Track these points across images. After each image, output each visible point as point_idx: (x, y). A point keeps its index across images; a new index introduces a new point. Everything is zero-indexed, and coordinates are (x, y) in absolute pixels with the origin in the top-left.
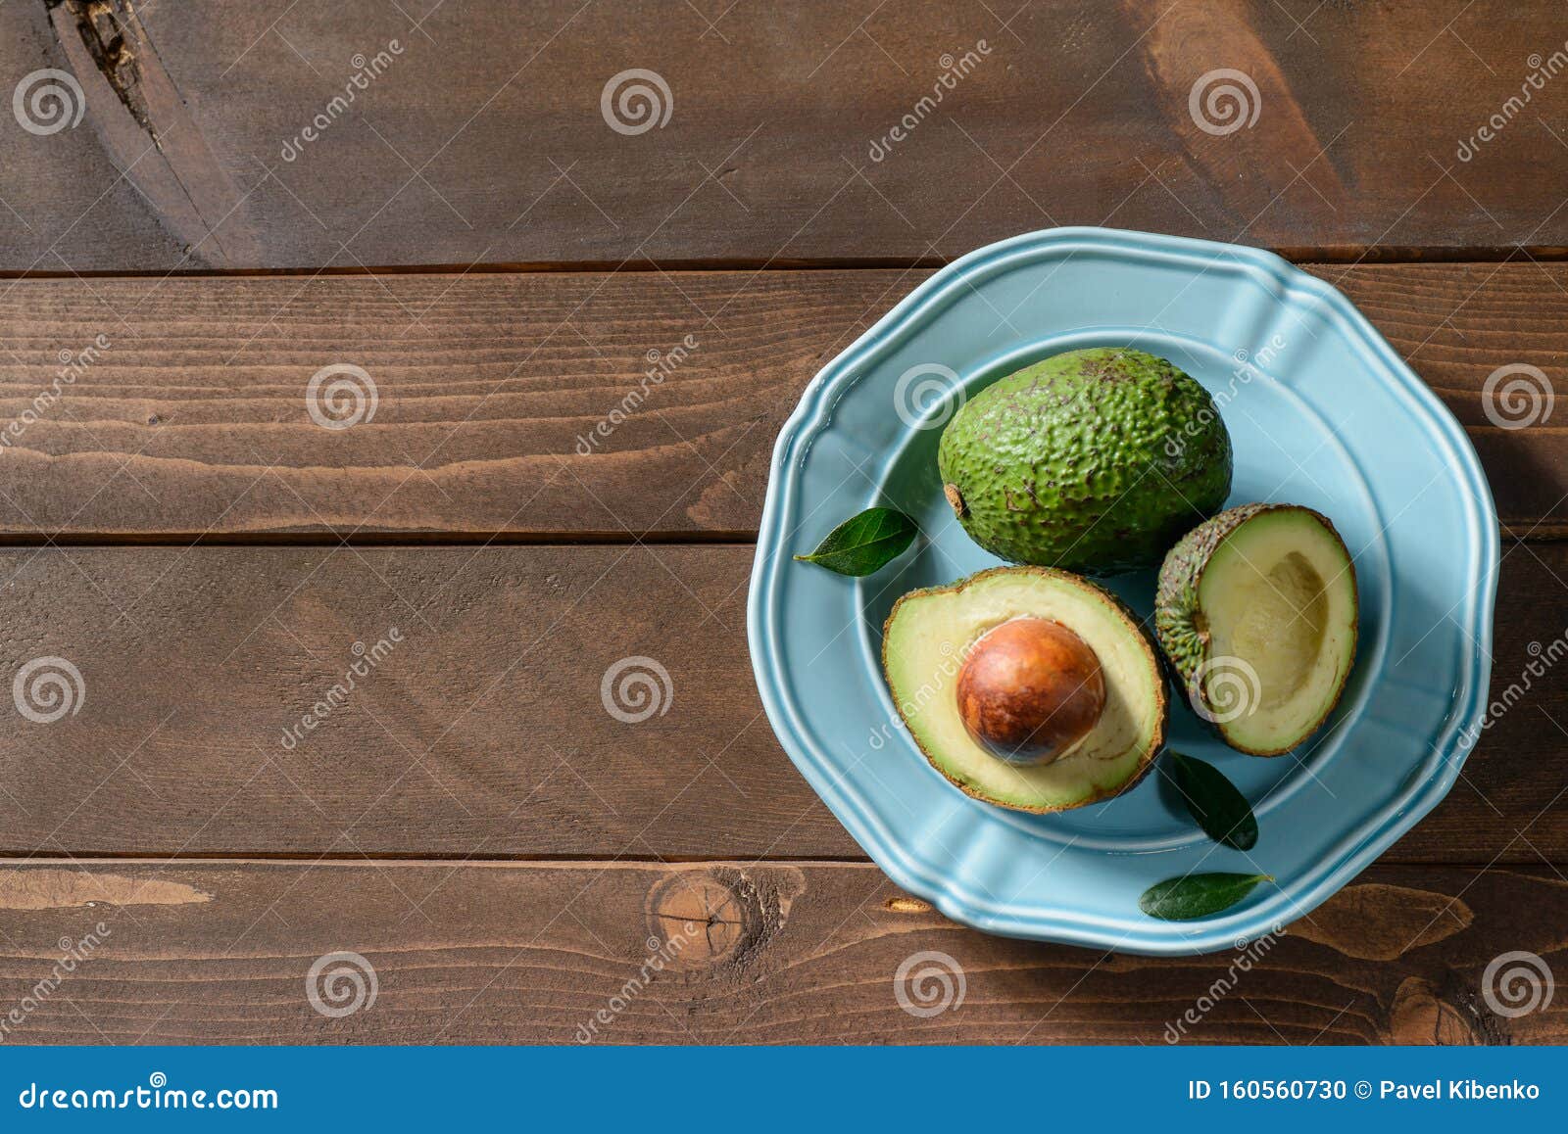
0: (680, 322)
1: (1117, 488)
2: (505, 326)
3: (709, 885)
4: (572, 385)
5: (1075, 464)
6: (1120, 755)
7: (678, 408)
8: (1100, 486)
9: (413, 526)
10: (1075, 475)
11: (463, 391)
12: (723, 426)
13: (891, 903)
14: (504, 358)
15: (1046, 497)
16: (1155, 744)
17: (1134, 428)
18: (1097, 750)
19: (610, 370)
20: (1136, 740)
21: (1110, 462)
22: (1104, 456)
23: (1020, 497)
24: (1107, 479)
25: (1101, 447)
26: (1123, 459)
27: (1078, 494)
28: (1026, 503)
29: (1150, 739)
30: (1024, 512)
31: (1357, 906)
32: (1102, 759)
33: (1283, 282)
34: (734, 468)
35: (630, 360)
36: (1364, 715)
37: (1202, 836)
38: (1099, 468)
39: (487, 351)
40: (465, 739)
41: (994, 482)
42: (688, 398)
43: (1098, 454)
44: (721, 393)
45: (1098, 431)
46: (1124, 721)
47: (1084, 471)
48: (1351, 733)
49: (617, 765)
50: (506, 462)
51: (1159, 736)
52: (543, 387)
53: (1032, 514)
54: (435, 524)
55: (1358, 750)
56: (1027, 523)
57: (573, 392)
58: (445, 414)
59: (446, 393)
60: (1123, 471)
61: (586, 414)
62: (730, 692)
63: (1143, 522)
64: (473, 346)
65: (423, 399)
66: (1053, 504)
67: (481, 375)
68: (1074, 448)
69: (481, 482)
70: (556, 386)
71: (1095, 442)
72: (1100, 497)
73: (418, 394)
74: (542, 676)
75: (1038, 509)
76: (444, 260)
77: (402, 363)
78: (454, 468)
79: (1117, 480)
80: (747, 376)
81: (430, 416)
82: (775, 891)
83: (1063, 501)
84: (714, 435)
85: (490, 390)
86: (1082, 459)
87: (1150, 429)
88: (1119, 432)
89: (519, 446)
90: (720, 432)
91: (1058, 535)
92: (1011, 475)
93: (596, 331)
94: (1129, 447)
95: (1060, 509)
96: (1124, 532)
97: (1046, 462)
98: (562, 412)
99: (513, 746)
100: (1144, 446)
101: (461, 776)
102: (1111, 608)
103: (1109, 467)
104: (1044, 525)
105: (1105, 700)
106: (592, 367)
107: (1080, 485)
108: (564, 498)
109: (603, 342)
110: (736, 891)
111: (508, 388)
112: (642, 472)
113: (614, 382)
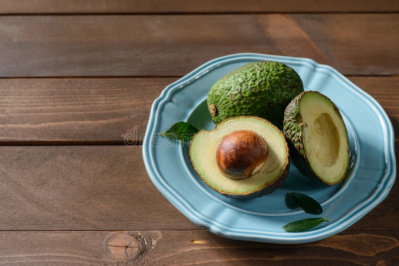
0: (121, 89)
1: (269, 87)
2: (63, 90)
3: (127, 236)
4: (84, 104)
5: (254, 81)
6: (274, 170)
7: (119, 110)
8: (263, 86)
9: (28, 139)
10: (254, 84)
11: (49, 106)
12: (134, 114)
13: (192, 241)
14: (62, 98)
15: (245, 93)
16: (286, 164)
17: (273, 70)
18: (266, 170)
19: (97, 100)
20: (279, 164)
21: (266, 79)
22: (264, 78)
23: (236, 95)
24: (265, 84)
25: (263, 75)
26: (270, 78)
27: (256, 90)
28: (239, 95)
29: (284, 163)
30: (237, 100)
31: (359, 240)
32: (268, 172)
33: (315, 66)
34: (138, 125)
35: (104, 98)
36: (355, 177)
37: (303, 211)
38: (262, 81)
39: (56, 96)
40: (41, 197)
41: (227, 93)
42: (123, 107)
43: (262, 77)
44: (134, 106)
45: (261, 71)
46: (275, 158)
47: (257, 83)
48: (352, 182)
49: (94, 204)
50: (61, 123)
51: (288, 161)
52: (75, 105)
53: (240, 100)
54: (35, 139)
55: (354, 187)
56: (239, 104)
57: (84, 106)
58: (41, 111)
59: (42, 106)
60: (270, 82)
61: (88, 111)
62: (135, 184)
63: (278, 100)
64: (52, 95)
65: (34, 108)
66: (247, 95)
67: (54, 102)
68: (254, 76)
69: (53, 128)
70: (79, 104)
71: (260, 74)
72: (263, 90)
73: (32, 106)
74: (69, 180)
75: (243, 97)
76: (44, 75)
77: (28, 99)
78: (43, 125)
79: (268, 84)
80: (142, 102)
81: (36, 112)
82: (150, 238)
83: (250, 93)
84: (131, 117)
85: (57, 105)
86: (256, 79)
87: (278, 71)
88: (268, 71)
89: (66, 119)
90: (133, 116)
91: (249, 106)
92: (233, 89)
93: (93, 91)
94: (272, 75)
95: (250, 96)
96: (271, 103)
97: (244, 82)
98: (81, 111)
99: (58, 199)
100: (277, 75)
101: (38, 208)
102: (268, 124)
103: (265, 81)
104: (244, 103)
105: (268, 152)
106: (91, 100)
107: (256, 87)
108: (80, 132)
109: (95, 94)
110: (137, 239)
111: (63, 105)
112: (107, 125)
113: (98, 104)
